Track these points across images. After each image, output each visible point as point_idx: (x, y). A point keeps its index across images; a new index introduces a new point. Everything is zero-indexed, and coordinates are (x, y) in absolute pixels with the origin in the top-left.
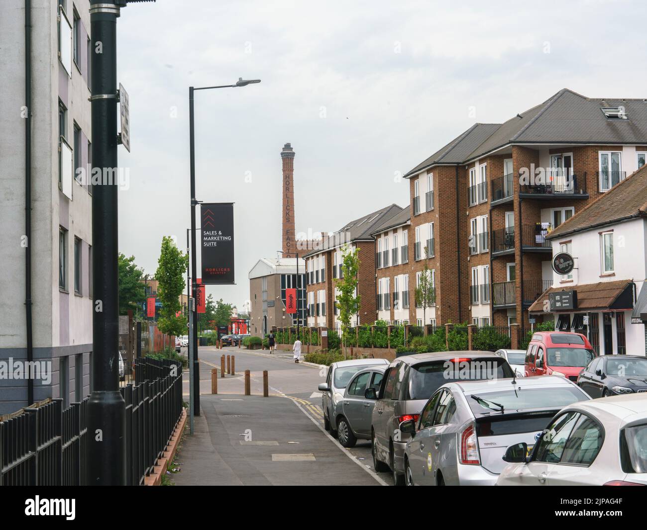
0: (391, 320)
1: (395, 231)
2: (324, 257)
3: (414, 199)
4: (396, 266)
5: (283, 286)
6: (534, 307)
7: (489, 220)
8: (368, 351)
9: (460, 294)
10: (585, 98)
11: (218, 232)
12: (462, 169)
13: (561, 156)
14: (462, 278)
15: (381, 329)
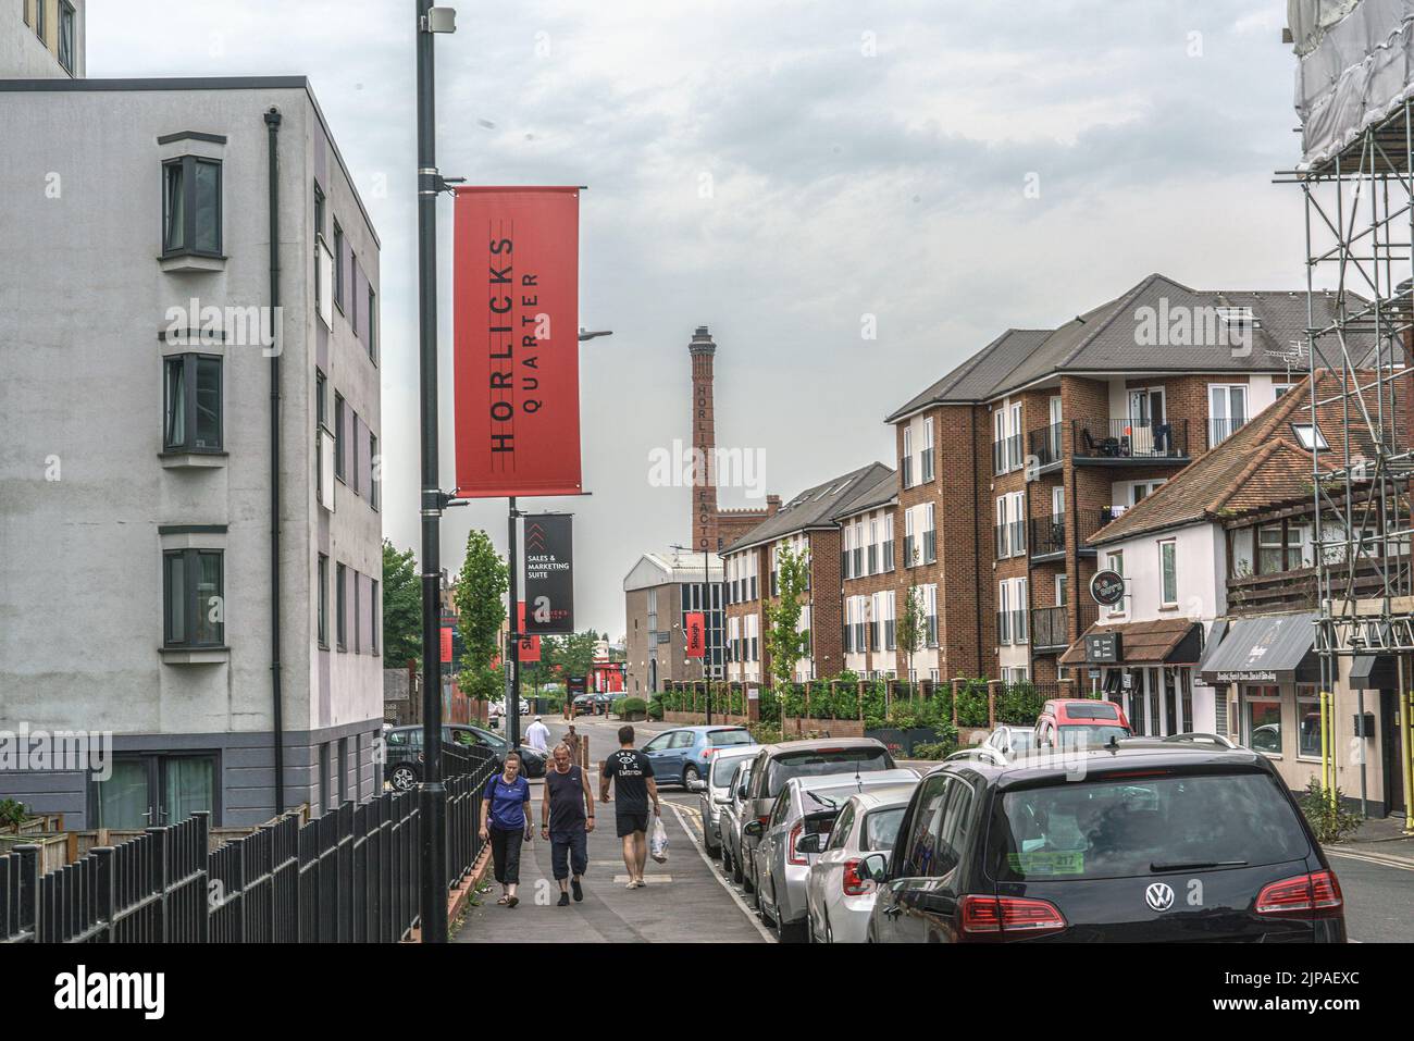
0: (868, 670)
1: (873, 514)
2: (756, 554)
3: (903, 460)
4: (874, 576)
5: (686, 606)
6: (1068, 657)
7: (1026, 499)
8: (826, 725)
9: (979, 629)
10: (1190, 291)
11: (549, 557)
12: (982, 411)
13: (1146, 391)
14: (982, 598)
15: (848, 686)
